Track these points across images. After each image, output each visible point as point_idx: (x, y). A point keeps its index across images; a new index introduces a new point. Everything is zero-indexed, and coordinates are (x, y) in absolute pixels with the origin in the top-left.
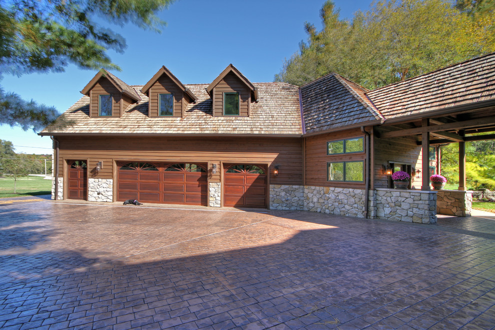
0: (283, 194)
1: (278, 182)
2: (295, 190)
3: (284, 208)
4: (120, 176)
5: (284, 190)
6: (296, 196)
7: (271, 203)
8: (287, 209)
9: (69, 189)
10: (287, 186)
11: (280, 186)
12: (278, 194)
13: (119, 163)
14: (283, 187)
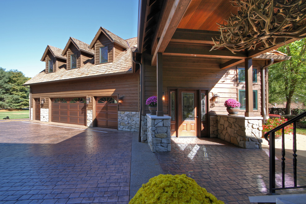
0: (126, 118)
1: (123, 109)
2: (134, 115)
3: (127, 130)
4: (53, 107)
5: (126, 115)
6: (134, 121)
7: (119, 125)
8: (129, 130)
9: (36, 114)
10: (128, 112)
11: (124, 112)
12: (123, 118)
13: (52, 99)
14: (127, 113)
